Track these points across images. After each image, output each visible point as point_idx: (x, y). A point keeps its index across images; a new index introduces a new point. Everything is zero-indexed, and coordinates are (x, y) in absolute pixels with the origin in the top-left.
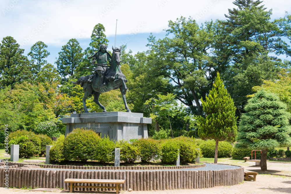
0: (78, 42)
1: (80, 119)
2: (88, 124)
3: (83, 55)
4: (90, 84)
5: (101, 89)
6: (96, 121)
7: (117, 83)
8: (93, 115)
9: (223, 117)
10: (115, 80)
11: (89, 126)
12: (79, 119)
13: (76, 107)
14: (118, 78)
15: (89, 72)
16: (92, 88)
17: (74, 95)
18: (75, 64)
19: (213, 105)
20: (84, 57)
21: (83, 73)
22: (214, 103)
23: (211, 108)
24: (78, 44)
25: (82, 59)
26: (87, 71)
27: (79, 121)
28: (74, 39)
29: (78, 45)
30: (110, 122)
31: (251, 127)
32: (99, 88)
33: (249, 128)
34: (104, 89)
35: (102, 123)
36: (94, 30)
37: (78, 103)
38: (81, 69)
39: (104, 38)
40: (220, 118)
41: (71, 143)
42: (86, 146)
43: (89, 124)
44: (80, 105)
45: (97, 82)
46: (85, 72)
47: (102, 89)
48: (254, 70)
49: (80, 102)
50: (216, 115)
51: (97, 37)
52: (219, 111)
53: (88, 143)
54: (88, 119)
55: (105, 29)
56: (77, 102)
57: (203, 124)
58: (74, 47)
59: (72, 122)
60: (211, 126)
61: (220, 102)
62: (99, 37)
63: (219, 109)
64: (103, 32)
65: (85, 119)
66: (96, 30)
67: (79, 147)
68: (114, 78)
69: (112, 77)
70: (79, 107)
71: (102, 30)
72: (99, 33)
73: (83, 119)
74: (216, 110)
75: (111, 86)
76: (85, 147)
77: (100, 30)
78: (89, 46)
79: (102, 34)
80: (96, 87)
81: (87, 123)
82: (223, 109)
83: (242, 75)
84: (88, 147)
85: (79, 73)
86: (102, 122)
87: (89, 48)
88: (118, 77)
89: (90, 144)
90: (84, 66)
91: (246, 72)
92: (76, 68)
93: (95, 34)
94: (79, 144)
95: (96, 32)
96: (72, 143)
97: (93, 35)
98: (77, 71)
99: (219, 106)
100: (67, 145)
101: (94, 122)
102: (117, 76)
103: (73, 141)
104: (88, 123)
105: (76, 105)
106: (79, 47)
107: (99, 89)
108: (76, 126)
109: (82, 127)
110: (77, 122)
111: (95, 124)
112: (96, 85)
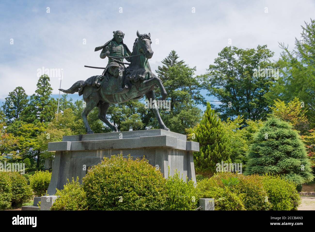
0: (24, 90)
1: (83, 143)
2: (98, 152)
3: (28, 101)
4: (98, 89)
5: (116, 96)
6: (117, 147)
7: (148, 86)
9: (220, 149)
10: (145, 82)
11: (99, 156)
12: (80, 144)
13: (21, 145)
14: (149, 78)
15: (34, 115)
16: (100, 96)
17: (20, 135)
18: (20, 109)
19: (208, 136)
20: (29, 103)
21: (28, 115)
22: (209, 133)
23: (205, 139)
24: (24, 91)
25: (27, 104)
26: (32, 115)
27: (81, 148)
28: (20, 87)
29: (24, 93)
30: (145, 148)
31: (270, 160)
32: (115, 95)
33: (268, 161)
34: (122, 97)
35: (129, 149)
36: (40, 79)
37: (23, 142)
38: (26, 113)
39: (49, 86)
40: (217, 150)
41: (109, 191)
42: (144, 195)
43: (101, 152)
44: (25, 144)
45: (111, 85)
46: (30, 115)
47: (118, 97)
48: (186, 114)
49: (24, 141)
50: (212, 147)
51: (43, 85)
52: (216, 142)
53: (148, 189)
54: (98, 143)
55: (50, 79)
56: (21, 141)
57: (197, 157)
58: (20, 94)
59: (68, 150)
60: (208, 159)
61: (216, 133)
62: (44, 86)
63: (215, 139)
64: (48, 82)
65: (93, 144)
66: (42, 79)
67: (129, 198)
68: (144, 77)
69: (141, 76)
70: (24, 146)
71: (47, 80)
72: (44, 82)
73: (88, 144)
74: (211, 141)
75: (135, 92)
76: (143, 199)
77: (46, 80)
78: (35, 93)
79: (47, 83)
80: (109, 93)
81: (96, 151)
82: (219, 140)
83: (176, 118)
84: (149, 200)
85: (24, 116)
86: (129, 147)
87: (35, 94)
88: (149, 76)
89: (153, 191)
90: (29, 110)
91: (179, 116)
92: (21, 112)
93: (40, 82)
94: (127, 191)
95: (41, 81)
96: (111, 190)
97: (39, 84)
98: (22, 115)
99: (215, 137)
100: (97, 196)
101: (112, 148)
102: (147, 76)
103: (113, 186)
104: (99, 150)
105: (21, 144)
106: (25, 94)
107: (113, 97)
108: (74, 156)
109: (86, 157)
110: (77, 150)
111: (112, 151)
112: (109, 90)
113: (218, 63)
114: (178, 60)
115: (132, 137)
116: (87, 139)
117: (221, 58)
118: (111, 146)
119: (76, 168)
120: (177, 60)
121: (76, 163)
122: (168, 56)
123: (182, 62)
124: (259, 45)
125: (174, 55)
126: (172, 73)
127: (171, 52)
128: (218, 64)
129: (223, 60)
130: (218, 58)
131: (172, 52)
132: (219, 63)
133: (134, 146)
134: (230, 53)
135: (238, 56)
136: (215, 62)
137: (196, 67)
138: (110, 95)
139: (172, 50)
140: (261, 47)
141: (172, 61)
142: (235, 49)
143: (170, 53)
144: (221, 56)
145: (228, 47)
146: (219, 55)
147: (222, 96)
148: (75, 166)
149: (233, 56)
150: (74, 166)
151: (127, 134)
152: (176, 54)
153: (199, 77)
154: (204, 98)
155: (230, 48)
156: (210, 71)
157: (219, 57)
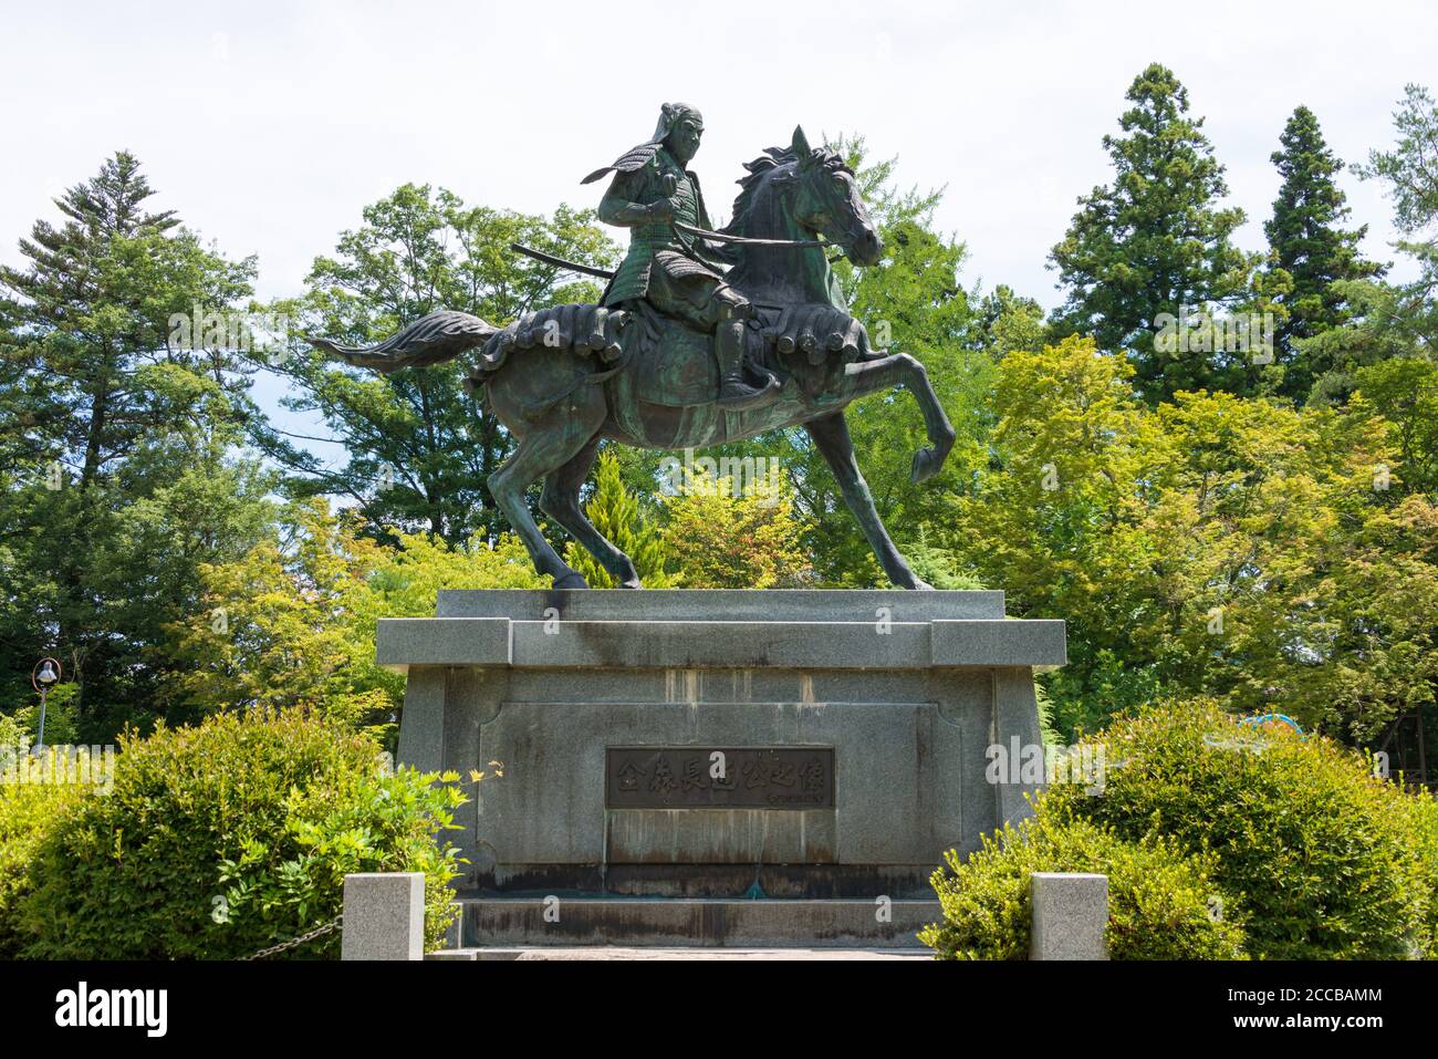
1: (584, 630)
2: (672, 676)
4: (605, 376)
8: (719, 611)
11: (680, 694)
12: (572, 634)
27: (574, 654)
30: (934, 671)
34: (721, 424)
35: (845, 672)
43: (691, 679)
45: (679, 359)
47: (705, 422)
54: (681, 638)
59: (507, 660)
65: (652, 638)
73: (619, 638)
75: (790, 406)
80: (670, 400)
81: (662, 671)
86: (856, 664)
107: (684, 417)
108: (527, 693)
109: (603, 702)
110: (550, 662)
111: (754, 676)
112: (671, 382)
113: (356, 253)
114: (146, 208)
115: (855, 616)
116: (598, 613)
117: (379, 236)
118: (755, 654)
119: (540, 754)
120: (140, 204)
121: (539, 729)
122: (97, 175)
123: (164, 221)
124: (562, 205)
125: (123, 178)
126: (124, 271)
127: (115, 159)
128: (352, 259)
129: (386, 245)
130: (363, 230)
131: (120, 162)
132: (363, 254)
133: (882, 660)
134: (422, 218)
135: (459, 236)
136: (341, 249)
137: (255, 257)
138: (669, 409)
139: (122, 151)
140: (571, 216)
141: (114, 207)
142: (446, 201)
143: (105, 164)
144: (374, 223)
145: (418, 186)
146: (365, 216)
147: (376, 420)
148: (533, 743)
149: (436, 235)
150: (529, 740)
151: (828, 603)
152: (138, 173)
153: (261, 309)
154: (265, 418)
155: (424, 191)
156: (308, 289)
157: (368, 225)
